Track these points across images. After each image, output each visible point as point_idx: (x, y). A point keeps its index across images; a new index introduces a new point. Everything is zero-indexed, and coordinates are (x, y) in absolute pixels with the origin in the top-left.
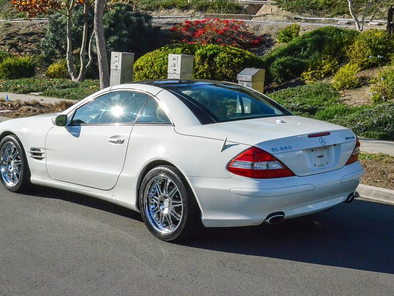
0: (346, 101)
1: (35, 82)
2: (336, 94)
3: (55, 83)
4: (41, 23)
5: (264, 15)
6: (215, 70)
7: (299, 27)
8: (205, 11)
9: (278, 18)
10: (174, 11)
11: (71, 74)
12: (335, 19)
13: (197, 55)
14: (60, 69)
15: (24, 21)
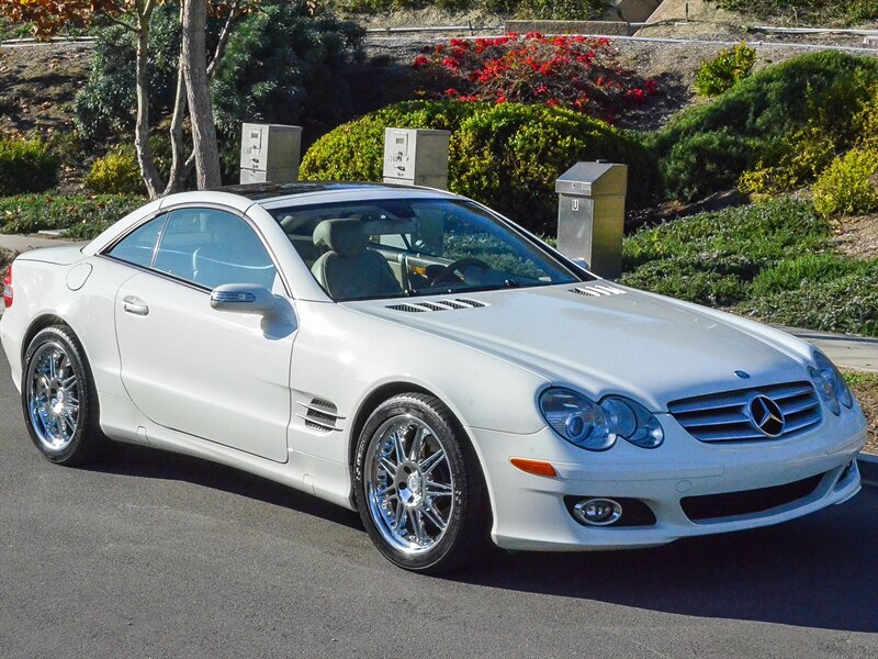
0: (843, 246)
1: (53, 204)
2: (823, 229)
3: (102, 206)
4: (81, 50)
5: (668, 23)
6: (512, 168)
7: (752, 54)
8: (512, 12)
9: (706, 30)
10: (428, 14)
11: (148, 182)
12: (856, 30)
13: (466, 130)
14: (121, 170)
15: (35, 45)
